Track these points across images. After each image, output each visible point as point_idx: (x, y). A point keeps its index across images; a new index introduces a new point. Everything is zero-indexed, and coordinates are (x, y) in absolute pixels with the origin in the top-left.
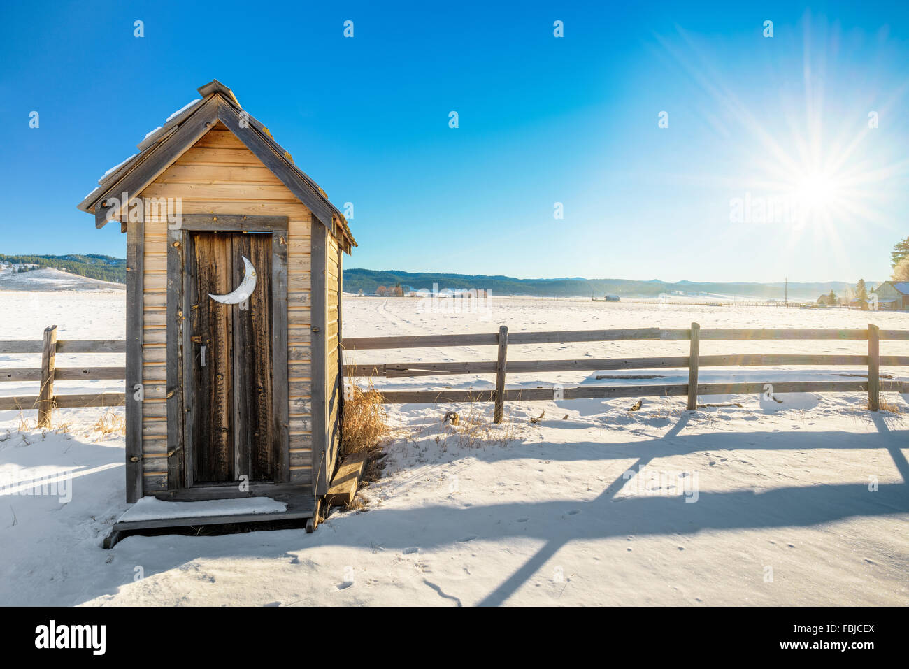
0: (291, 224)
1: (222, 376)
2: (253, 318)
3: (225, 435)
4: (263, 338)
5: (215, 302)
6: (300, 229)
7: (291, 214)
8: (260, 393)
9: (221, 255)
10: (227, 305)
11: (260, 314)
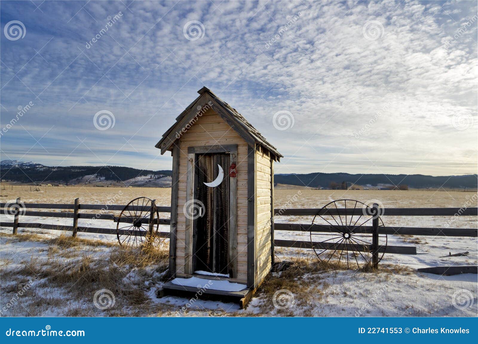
0: (239, 147)
1: (209, 222)
2: (222, 194)
3: (209, 250)
4: (226, 204)
5: (206, 186)
6: (243, 150)
7: (238, 143)
8: (225, 231)
9: (208, 165)
10: (211, 187)
11: (225, 192)
